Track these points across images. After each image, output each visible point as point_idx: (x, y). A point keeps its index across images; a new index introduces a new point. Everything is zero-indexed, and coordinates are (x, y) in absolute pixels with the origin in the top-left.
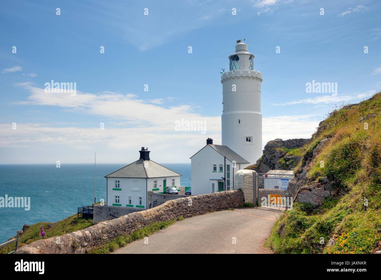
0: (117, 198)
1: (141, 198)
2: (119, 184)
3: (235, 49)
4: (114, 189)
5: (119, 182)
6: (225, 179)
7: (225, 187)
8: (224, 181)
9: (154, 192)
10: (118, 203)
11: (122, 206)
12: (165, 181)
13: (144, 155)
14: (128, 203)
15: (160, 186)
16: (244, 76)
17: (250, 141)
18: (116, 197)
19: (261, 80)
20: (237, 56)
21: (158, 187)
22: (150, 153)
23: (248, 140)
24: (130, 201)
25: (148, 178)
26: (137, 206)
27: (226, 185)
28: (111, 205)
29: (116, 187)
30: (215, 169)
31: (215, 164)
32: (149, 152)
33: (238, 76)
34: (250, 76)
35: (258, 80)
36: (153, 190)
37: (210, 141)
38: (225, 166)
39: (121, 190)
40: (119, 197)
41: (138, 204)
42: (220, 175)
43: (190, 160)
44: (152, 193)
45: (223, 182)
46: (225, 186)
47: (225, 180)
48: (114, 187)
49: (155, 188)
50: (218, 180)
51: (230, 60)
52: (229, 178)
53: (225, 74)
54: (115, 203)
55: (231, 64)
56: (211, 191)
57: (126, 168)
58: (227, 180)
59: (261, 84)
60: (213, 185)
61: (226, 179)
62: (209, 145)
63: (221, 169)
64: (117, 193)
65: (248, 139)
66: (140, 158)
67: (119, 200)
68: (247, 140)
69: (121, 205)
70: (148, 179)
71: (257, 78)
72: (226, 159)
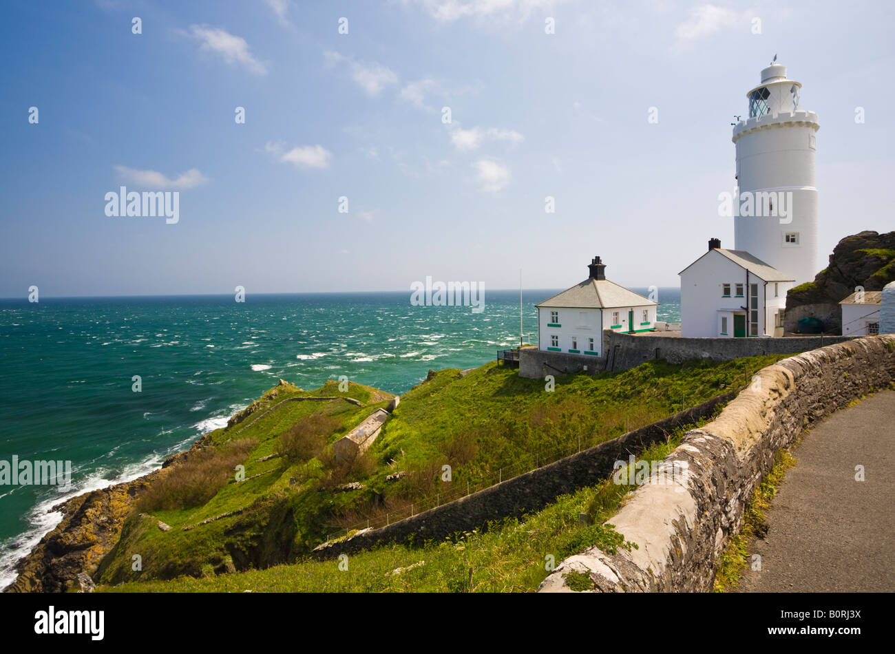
0: (555, 339)
1: (592, 340)
2: (557, 318)
3: (760, 77)
4: (549, 325)
5: (557, 314)
6: (747, 309)
7: (748, 324)
8: (744, 313)
9: (615, 330)
10: (555, 347)
11: (563, 351)
12: (631, 314)
13: (597, 270)
14: (571, 348)
15: (624, 321)
16: (782, 122)
17: (793, 240)
18: (553, 337)
19: (816, 127)
20: (766, 89)
21: (621, 323)
22: (606, 269)
23: (791, 239)
24: (575, 344)
25: (603, 308)
26: (586, 353)
27: (750, 319)
28: (546, 349)
29: (553, 322)
30: (727, 291)
31: (727, 283)
32: (605, 266)
33: (769, 124)
34: (794, 121)
35: (810, 129)
36: (612, 327)
37: (714, 244)
38: (748, 287)
39: (560, 326)
40: (557, 338)
41: (588, 349)
42: (737, 303)
43: (679, 277)
44: (611, 332)
45: (744, 316)
46: (748, 322)
47: (748, 312)
48: (550, 322)
49: (615, 325)
50: (734, 312)
51: (750, 100)
52: (757, 308)
53: (741, 125)
54: (551, 346)
55: (752, 105)
56: (720, 331)
57: (567, 292)
58: (752, 312)
59: (817, 135)
60: (724, 320)
61: (750, 309)
62: (716, 249)
63: (739, 292)
64: (555, 331)
65: (790, 237)
66: (590, 277)
67: (557, 342)
68: (788, 240)
69: (560, 350)
70: (604, 310)
71: (808, 124)
72: (750, 274)
